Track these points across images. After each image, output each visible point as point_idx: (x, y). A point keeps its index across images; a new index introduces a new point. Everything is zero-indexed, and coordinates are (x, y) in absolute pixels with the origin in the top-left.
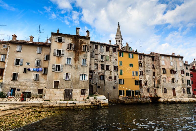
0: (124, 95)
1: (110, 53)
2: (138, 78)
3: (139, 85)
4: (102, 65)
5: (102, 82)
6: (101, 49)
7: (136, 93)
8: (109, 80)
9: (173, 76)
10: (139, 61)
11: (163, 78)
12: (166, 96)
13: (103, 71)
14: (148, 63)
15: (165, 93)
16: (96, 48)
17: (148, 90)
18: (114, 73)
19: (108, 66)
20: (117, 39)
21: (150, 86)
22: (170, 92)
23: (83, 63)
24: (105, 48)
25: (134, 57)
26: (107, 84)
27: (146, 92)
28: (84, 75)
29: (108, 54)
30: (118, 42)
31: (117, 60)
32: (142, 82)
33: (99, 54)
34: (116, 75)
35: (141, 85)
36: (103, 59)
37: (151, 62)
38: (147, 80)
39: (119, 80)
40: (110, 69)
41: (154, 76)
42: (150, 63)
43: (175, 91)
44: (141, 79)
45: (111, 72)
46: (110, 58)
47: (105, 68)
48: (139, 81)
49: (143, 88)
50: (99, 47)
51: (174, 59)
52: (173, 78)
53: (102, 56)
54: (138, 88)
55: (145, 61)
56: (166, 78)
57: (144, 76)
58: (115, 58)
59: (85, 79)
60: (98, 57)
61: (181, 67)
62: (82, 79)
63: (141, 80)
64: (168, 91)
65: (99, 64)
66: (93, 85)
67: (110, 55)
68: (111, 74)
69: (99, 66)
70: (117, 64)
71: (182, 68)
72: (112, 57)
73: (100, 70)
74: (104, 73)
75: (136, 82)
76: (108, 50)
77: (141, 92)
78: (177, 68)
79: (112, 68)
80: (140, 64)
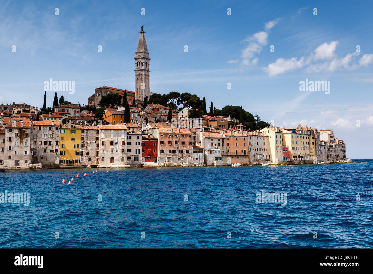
0: (64, 163)
1: (52, 132)
2: (80, 150)
3: (80, 155)
4: (45, 142)
5: (45, 154)
6: (44, 129)
7: (78, 161)
8: (51, 153)
9: (113, 147)
10: (82, 135)
11: (102, 149)
12: (103, 164)
13: (46, 146)
14: (92, 136)
15: (102, 161)
16: (40, 129)
17: (90, 159)
18: (56, 147)
19: (50, 143)
20: (138, 61)
21: (92, 155)
22: (108, 160)
23: (26, 144)
24: (48, 128)
25: (76, 133)
26: (49, 156)
27: (87, 161)
28: (26, 152)
29: (50, 132)
30: (140, 66)
31: (59, 136)
32: (84, 153)
33: (43, 134)
34: (57, 148)
35: (82, 155)
36: (46, 137)
37: (96, 134)
38: (89, 151)
39: (60, 152)
40: (52, 144)
41: (97, 147)
42: (94, 135)
43: (113, 159)
44: (82, 150)
45: (53, 146)
46: (52, 135)
47: (48, 143)
48: (80, 152)
49: (84, 158)
50: (42, 128)
51: (116, 131)
52: (112, 148)
53: (45, 135)
54: (78, 157)
55: (89, 135)
56: (105, 149)
57: (85, 148)
58: (57, 135)
59: (27, 154)
60: (41, 136)
61: (122, 139)
62: (25, 154)
63: (82, 152)
64: (105, 160)
65: (43, 141)
66: (37, 157)
67: (52, 133)
68: (53, 148)
69: (43, 143)
70: (59, 140)
71: (124, 139)
72: (54, 135)
73: (43, 146)
74: (47, 148)
75: (77, 153)
76: (50, 129)
77: (82, 161)
78: (117, 140)
79: (54, 143)
80: (82, 138)
